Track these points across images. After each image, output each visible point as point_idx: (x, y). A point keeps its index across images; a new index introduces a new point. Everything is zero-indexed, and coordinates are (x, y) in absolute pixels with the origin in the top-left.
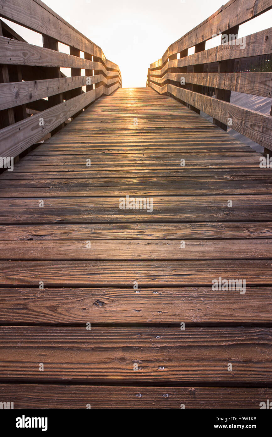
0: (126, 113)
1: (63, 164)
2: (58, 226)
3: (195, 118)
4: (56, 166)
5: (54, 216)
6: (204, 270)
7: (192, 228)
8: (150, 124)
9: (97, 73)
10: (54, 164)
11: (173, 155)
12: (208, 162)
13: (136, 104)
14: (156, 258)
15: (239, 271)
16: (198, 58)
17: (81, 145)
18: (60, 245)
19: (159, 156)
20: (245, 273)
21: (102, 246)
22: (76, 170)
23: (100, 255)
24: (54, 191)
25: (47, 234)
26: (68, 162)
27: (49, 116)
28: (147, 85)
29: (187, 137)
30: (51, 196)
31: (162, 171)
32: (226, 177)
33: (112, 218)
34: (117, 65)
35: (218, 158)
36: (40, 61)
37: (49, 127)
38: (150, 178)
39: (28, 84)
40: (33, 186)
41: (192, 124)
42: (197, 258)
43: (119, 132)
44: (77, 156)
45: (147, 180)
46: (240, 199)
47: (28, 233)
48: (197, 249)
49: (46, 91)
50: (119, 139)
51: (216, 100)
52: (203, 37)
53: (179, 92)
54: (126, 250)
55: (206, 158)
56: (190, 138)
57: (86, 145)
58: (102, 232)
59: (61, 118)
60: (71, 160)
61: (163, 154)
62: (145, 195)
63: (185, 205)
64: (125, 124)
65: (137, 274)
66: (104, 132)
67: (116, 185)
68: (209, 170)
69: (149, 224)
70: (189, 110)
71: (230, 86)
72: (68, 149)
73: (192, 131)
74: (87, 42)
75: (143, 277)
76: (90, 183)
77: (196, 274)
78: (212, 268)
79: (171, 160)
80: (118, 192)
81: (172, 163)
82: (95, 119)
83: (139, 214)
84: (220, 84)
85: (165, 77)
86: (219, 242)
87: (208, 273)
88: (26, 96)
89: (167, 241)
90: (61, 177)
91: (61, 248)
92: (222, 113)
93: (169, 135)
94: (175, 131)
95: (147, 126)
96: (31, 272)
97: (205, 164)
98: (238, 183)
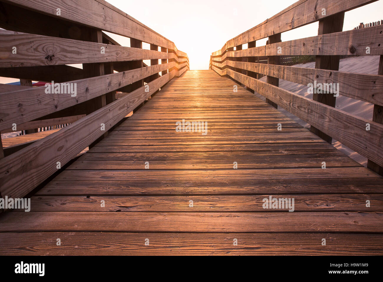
0: (194, 92)
1: (144, 138)
2: (141, 198)
3: (251, 97)
4: (139, 140)
5: (138, 188)
6: (271, 243)
7: (256, 200)
8: (215, 102)
9: (171, 60)
10: (136, 138)
11: (235, 130)
12: (265, 137)
13: (202, 85)
14: (228, 231)
15: (302, 245)
16: (251, 52)
17: (158, 121)
18: (144, 217)
19: (224, 132)
20: (307, 246)
21: (180, 218)
22: (155, 144)
23: (180, 227)
24: (137, 164)
25: (133, 206)
26: (149, 137)
27: (133, 98)
28: (210, 68)
29: (246, 114)
30: (135, 168)
31: (227, 146)
32: (281, 152)
33: (188, 190)
34: (186, 54)
35: (273, 133)
36: (129, 57)
37: (133, 106)
38: (218, 153)
39: (119, 75)
40: (120, 159)
41: (249, 102)
42: (264, 231)
43: (189, 109)
44: (156, 131)
45: (215, 154)
46: (295, 172)
47: (117, 204)
48: (263, 221)
49: (132, 79)
50: (190, 116)
51: (268, 84)
52: (254, 38)
53: (236, 75)
54: (201, 223)
55: (263, 134)
56: (248, 115)
57: (162, 121)
58: (180, 204)
59: (142, 98)
60: (150, 135)
61: (227, 129)
62: (214, 168)
63: (249, 178)
64: (193, 102)
65: (213, 246)
66: (177, 110)
67: (190, 158)
68: (267, 145)
69: (219, 196)
70: (245, 90)
71: (278, 75)
72: (148, 125)
73: (249, 109)
74: (163, 39)
75: (218, 250)
76: (167, 157)
77: (264, 248)
78: (278, 241)
79: (234, 136)
80: (192, 165)
81: (235, 138)
82: (169, 98)
83: (210, 187)
84: (270, 72)
85: (224, 63)
86: (281, 215)
87: (275, 246)
88: (116, 84)
89: (236, 213)
90: (143, 150)
91: (145, 220)
92: (273, 95)
93: (231, 112)
94: (235, 109)
95: (212, 104)
96: (121, 245)
97: (263, 139)
98: (292, 157)
